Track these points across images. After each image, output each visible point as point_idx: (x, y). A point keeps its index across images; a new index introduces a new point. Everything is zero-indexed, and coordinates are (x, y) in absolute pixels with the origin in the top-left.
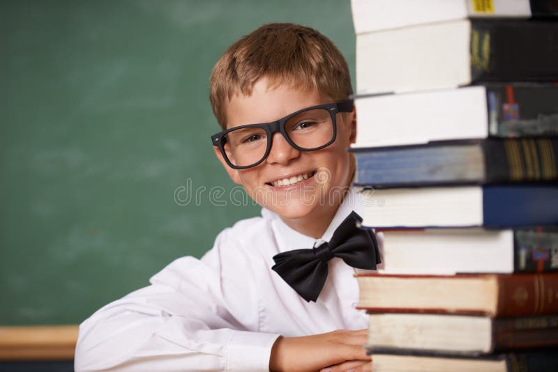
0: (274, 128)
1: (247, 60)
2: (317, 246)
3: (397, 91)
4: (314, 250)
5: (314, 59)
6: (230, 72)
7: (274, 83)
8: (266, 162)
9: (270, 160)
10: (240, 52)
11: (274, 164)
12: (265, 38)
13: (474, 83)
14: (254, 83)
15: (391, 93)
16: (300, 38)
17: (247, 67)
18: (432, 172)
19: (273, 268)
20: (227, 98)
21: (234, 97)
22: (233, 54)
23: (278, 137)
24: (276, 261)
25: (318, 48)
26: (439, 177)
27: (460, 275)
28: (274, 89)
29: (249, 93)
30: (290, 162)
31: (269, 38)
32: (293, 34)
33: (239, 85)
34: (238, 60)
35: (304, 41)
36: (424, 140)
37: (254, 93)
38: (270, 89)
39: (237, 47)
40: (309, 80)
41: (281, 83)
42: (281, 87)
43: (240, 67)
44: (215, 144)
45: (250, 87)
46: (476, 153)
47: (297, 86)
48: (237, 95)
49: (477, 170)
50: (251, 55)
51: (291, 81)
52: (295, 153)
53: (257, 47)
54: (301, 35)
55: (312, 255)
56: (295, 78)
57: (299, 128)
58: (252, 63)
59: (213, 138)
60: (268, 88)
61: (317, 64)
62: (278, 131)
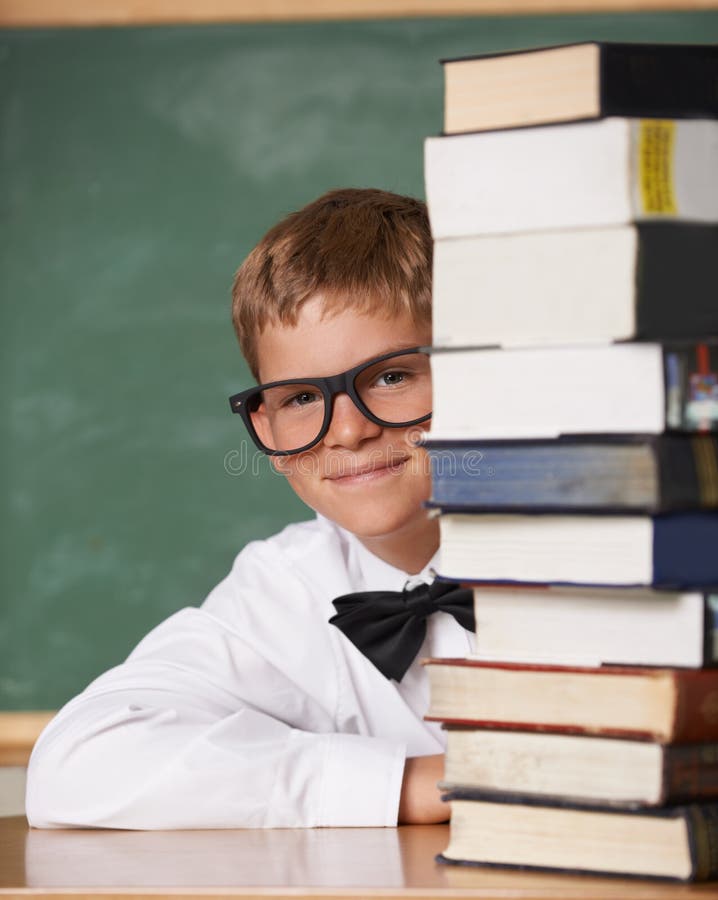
0: (336, 387)
1: (291, 261)
2: (410, 588)
3: (505, 343)
4: (405, 594)
5: (408, 261)
6: (262, 282)
7: (335, 304)
8: (323, 444)
9: (329, 440)
10: (279, 247)
11: (336, 447)
12: (324, 222)
13: (641, 336)
14: (301, 303)
15: (496, 347)
16: (385, 220)
17: (291, 275)
18: (565, 489)
19: (332, 621)
20: (258, 328)
21: (268, 327)
22: (268, 250)
23: (343, 402)
24: (337, 609)
25: (418, 239)
26: (578, 499)
27: (609, 669)
28: (334, 315)
29: (292, 321)
30: (362, 443)
31: (331, 222)
32: (374, 213)
33: (276, 306)
34: (275, 262)
35: (393, 227)
36: (552, 432)
37: (301, 323)
38: (329, 314)
39: (275, 236)
40: (397, 300)
41: (348, 305)
42: (346, 311)
43: (279, 273)
44: (235, 410)
45: (294, 310)
46: (643, 459)
47: (373, 311)
48: (273, 325)
49: (644, 490)
50: (297, 254)
51: (364, 301)
52: (371, 430)
53: (308, 240)
54: (388, 214)
55: (399, 603)
56: (372, 295)
57: (382, 382)
58: (298, 268)
59: (233, 400)
60: (325, 311)
61: (413, 269)
62: (344, 391)
